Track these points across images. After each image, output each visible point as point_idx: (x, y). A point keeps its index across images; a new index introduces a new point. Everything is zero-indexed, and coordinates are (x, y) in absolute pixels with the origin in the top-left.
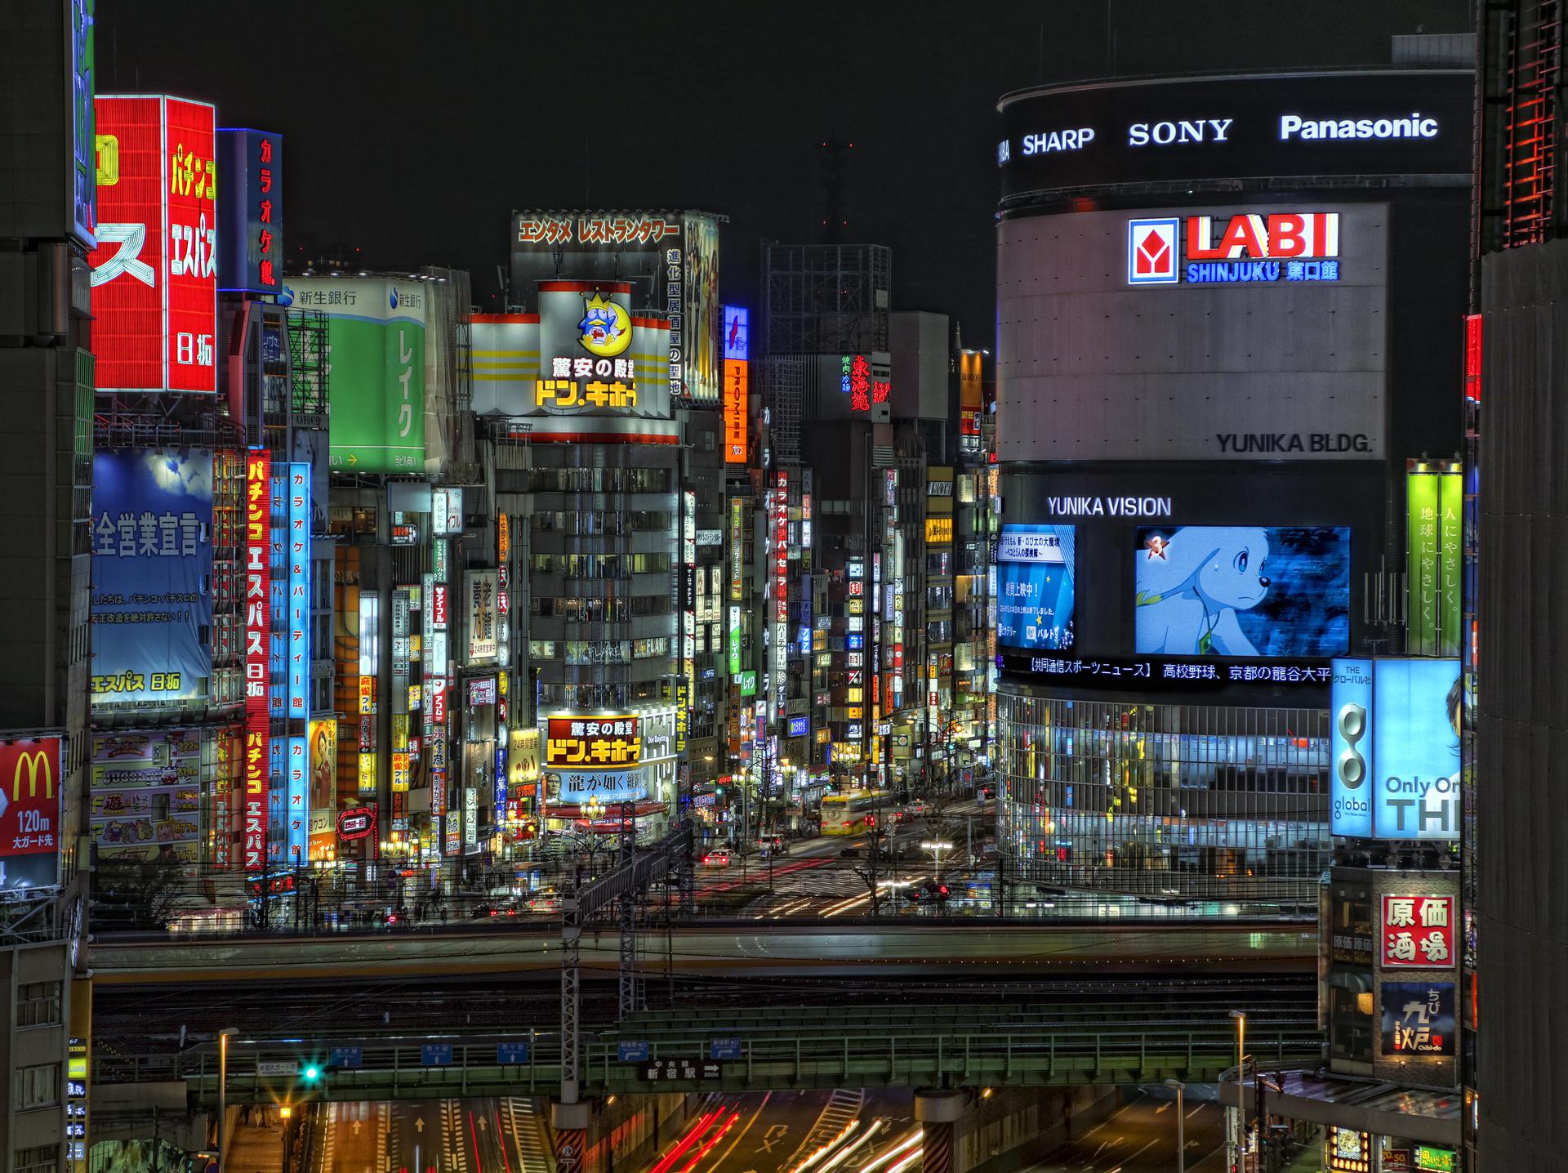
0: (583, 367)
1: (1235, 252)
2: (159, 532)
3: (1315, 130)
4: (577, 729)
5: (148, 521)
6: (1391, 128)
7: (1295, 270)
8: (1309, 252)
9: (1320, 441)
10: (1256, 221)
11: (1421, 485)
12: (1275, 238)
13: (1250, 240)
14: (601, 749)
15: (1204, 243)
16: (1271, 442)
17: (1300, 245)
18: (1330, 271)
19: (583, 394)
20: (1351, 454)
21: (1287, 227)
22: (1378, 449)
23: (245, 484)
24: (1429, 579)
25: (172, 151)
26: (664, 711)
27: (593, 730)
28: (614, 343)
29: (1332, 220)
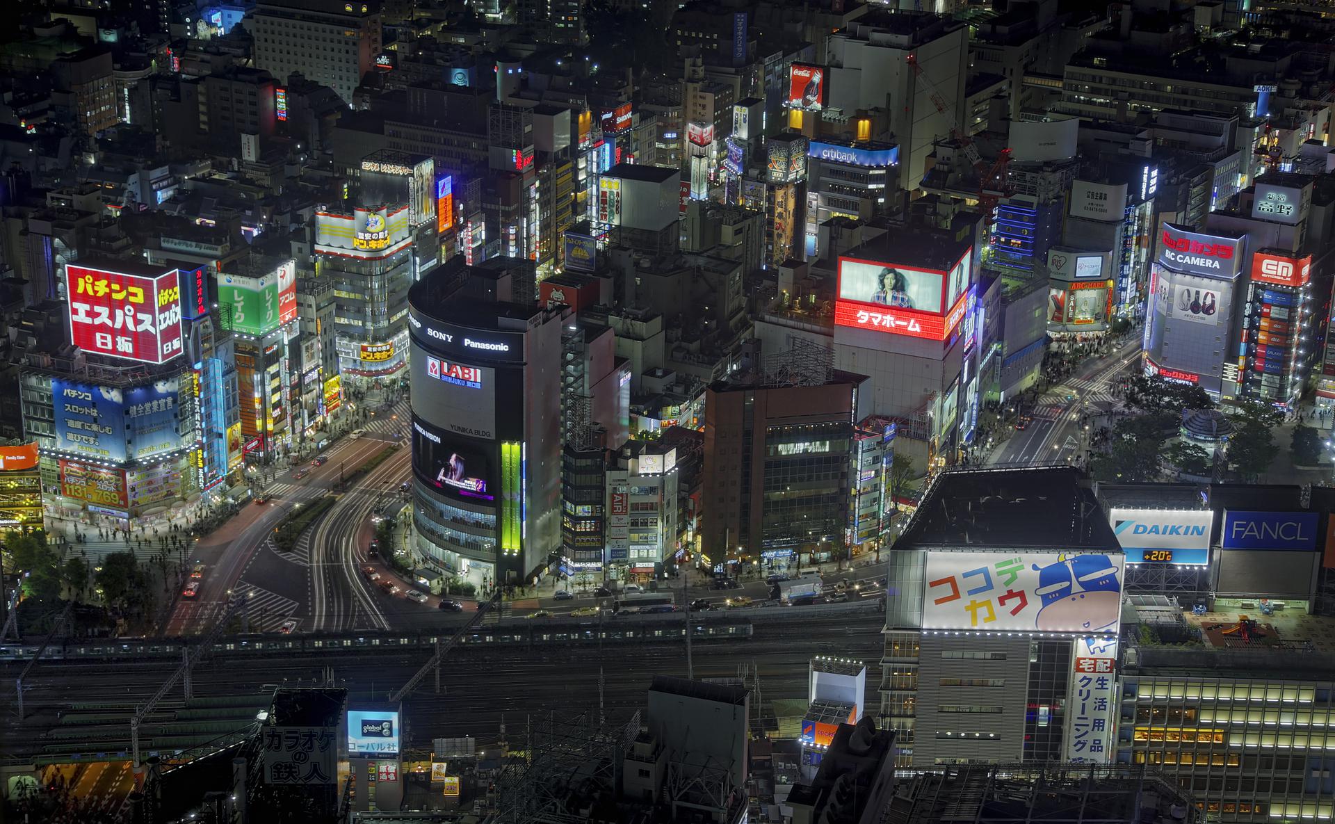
0: (368, 236)
1: (453, 375)
2: (159, 405)
3: (474, 345)
4: (370, 349)
5: (155, 403)
6: (494, 347)
7: (469, 384)
8: (472, 379)
9: (477, 432)
10: (458, 367)
11: (506, 447)
12: (464, 373)
13: (457, 373)
14: (378, 355)
15: (446, 370)
16: (463, 430)
17: (470, 377)
18: (478, 386)
19: (368, 245)
20: (486, 437)
21: (467, 371)
22: (493, 437)
23: (193, 379)
24: (508, 473)
25: (159, 293)
26: (401, 336)
27: (375, 350)
28: (379, 227)
29: (479, 371)
